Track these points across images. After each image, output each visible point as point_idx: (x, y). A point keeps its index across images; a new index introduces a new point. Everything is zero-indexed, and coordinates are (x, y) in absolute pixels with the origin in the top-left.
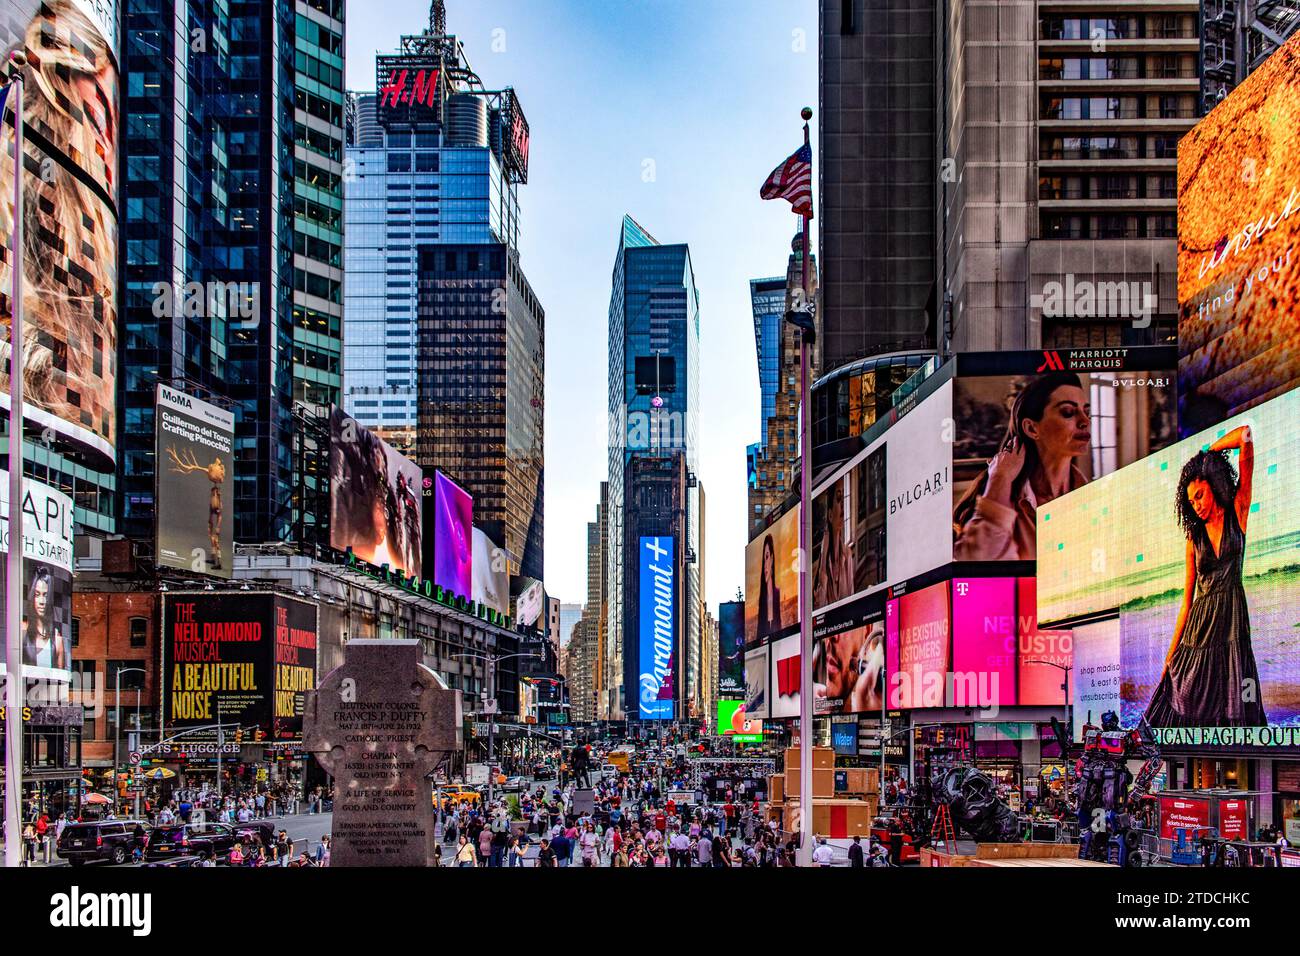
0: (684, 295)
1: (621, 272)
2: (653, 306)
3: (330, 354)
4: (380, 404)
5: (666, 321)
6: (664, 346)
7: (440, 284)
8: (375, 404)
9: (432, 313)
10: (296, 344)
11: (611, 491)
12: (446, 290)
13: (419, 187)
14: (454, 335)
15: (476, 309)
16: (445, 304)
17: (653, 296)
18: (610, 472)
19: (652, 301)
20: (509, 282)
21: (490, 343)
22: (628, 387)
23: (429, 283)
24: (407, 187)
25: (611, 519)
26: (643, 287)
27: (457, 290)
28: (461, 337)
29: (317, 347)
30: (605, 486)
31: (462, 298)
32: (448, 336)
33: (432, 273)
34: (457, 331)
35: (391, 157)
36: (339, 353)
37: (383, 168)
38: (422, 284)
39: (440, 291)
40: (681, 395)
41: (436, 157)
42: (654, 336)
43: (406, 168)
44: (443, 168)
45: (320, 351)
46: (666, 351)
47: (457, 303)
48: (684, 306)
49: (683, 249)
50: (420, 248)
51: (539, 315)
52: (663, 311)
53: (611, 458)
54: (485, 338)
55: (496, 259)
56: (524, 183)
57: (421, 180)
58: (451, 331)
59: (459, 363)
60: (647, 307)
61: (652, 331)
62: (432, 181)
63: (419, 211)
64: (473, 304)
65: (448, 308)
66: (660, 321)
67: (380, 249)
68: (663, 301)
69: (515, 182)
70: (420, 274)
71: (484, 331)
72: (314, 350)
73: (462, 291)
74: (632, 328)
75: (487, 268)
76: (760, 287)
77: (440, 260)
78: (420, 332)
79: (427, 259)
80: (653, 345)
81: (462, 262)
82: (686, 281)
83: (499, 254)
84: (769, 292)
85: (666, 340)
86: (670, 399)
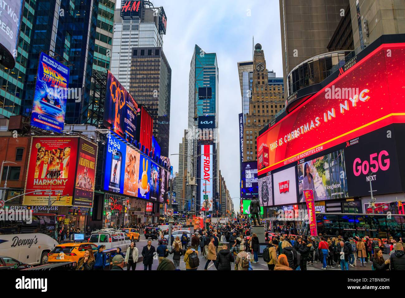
0: (215, 68)
1: (194, 61)
3: (106, 62)
5: (209, 76)
6: (208, 84)
7: (139, 60)
9: (135, 69)
10: (94, 58)
12: (140, 61)
13: (132, 35)
14: (142, 76)
15: (150, 67)
16: (140, 66)
17: (205, 69)
18: (189, 125)
20: (161, 59)
21: (154, 78)
22: (196, 97)
23: (135, 60)
24: (128, 35)
25: (189, 141)
26: (201, 66)
27: (144, 61)
28: (145, 76)
29: (102, 59)
31: (146, 64)
32: (140, 76)
33: (136, 56)
34: (143, 74)
35: (124, 26)
36: (110, 62)
37: (121, 29)
38: (133, 60)
39: (138, 62)
40: (214, 99)
41: (138, 26)
42: (205, 81)
43: (128, 29)
44: (140, 29)
45: (103, 61)
46: (208, 86)
47: (144, 66)
48: (215, 72)
49: (214, 55)
50: (133, 49)
51: (169, 70)
52: (208, 73)
53: (189, 121)
54: (152, 76)
55: (158, 52)
56: (165, 34)
57: (133, 32)
58: (141, 74)
59: (143, 84)
60: (203, 72)
61: (204, 79)
62: (136, 33)
63: (132, 42)
64: (149, 66)
65: (141, 67)
66: (207, 76)
67: (119, 53)
68: (208, 70)
69: (162, 34)
70: (132, 57)
71: (152, 74)
72: (100, 60)
73: (146, 62)
74: (197, 79)
75: (154, 54)
76: (241, 65)
77: (139, 52)
78: (131, 74)
79: (135, 52)
80: (204, 84)
81: (146, 53)
82: (215, 64)
83: (158, 50)
84: (244, 66)
85: (209, 82)
86: (210, 101)
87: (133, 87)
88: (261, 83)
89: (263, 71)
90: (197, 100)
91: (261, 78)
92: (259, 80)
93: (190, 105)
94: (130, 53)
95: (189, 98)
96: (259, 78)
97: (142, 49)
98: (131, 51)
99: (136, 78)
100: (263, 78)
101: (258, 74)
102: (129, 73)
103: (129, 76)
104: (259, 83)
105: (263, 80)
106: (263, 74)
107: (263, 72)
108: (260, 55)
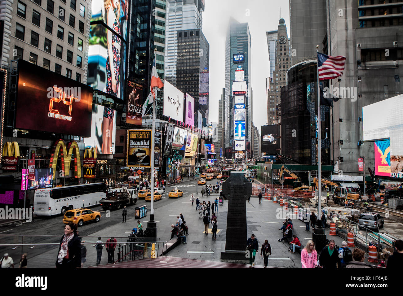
0: (247, 36)
1: (229, 31)
2: (238, 40)
4: (173, 71)
5: (242, 44)
6: (241, 51)
8: (172, 71)
9: (181, 48)
11: (226, 91)
15: (192, 46)
17: (238, 37)
18: (226, 85)
19: (238, 39)
20: (201, 39)
21: (195, 55)
22: (231, 62)
23: (180, 41)
24: (174, 16)
25: (226, 99)
26: (235, 35)
30: (224, 90)
33: (181, 37)
38: (178, 41)
39: (183, 42)
40: (246, 64)
41: (181, 8)
42: (238, 48)
43: (174, 11)
44: (183, 10)
47: (187, 45)
48: (247, 39)
49: (246, 24)
50: (178, 31)
51: (208, 46)
52: (241, 41)
53: (226, 82)
55: (197, 33)
56: (204, 11)
57: (178, 14)
60: (236, 40)
61: (238, 47)
63: (177, 22)
65: (185, 46)
66: (240, 44)
68: (241, 38)
69: (201, 11)
70: (178, 38)
71: (194, 52)
73: (189, 41)
74: (232, 46)
75: (195, 35)
76: (269, 33)
77: (183, 34)
78: (178, 49)
79: (180, 34)
80: (238, 51)
81: (189, 34)
82: (248, 33)
83: (198, 31)
84: (272, 35)
85: (242, 49)
86: (243, 65)
87: (180, 56)
88: (283, 54)
89: (285, 43)
90: (231, 65)
91: (283, 50)
92: (281, 52)
93: (226, 69)
94: (176, 37)
95: (226, 62)
96: (281, 50)
97: (185, 31)
98: (176, 32)
99: (181, 52)
100: (285, 50)
101: (281, 46)
102: (176, 48)
103: (176, 51)
104: (281, 54)
105: (285, 52)
106: (285, 46)
107: (285, 45)
108: (283, 29)
